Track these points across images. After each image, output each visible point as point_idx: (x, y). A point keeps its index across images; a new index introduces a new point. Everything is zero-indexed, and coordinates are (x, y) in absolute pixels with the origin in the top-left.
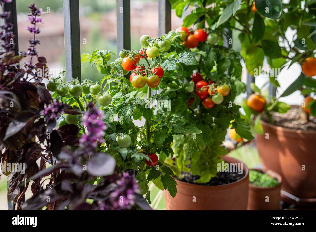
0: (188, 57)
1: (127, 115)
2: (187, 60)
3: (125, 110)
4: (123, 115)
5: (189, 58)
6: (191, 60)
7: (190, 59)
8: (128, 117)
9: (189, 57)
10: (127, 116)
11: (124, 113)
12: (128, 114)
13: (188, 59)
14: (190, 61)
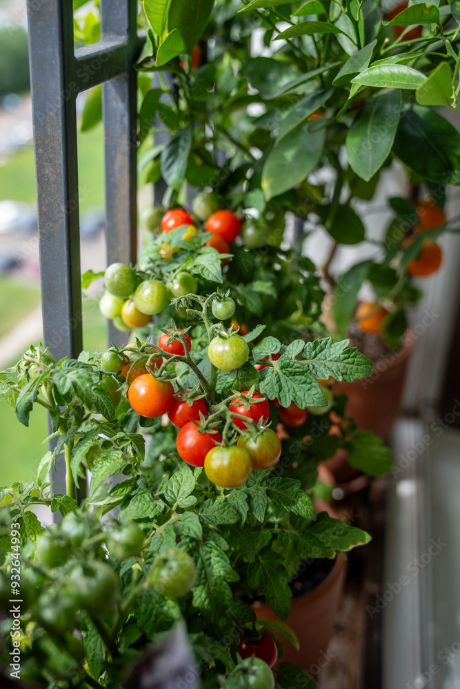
0: (346, 355)
1: (216, 580)
2: (345, 366)
3: (203, 563)
4: (203, 581)
5: (350, 360)
6: (358, 365)
7: (353, 363)
8: (221, 584)
9: (348, 357)
10: (216, 584)
11: (203, 576)
12: (218, 574)
13: (346, 361)
14: (355, 367)
